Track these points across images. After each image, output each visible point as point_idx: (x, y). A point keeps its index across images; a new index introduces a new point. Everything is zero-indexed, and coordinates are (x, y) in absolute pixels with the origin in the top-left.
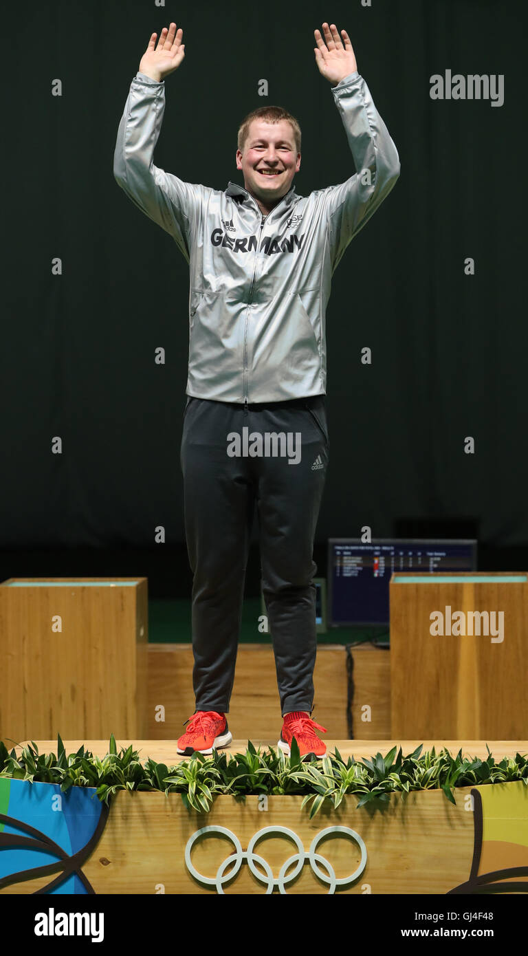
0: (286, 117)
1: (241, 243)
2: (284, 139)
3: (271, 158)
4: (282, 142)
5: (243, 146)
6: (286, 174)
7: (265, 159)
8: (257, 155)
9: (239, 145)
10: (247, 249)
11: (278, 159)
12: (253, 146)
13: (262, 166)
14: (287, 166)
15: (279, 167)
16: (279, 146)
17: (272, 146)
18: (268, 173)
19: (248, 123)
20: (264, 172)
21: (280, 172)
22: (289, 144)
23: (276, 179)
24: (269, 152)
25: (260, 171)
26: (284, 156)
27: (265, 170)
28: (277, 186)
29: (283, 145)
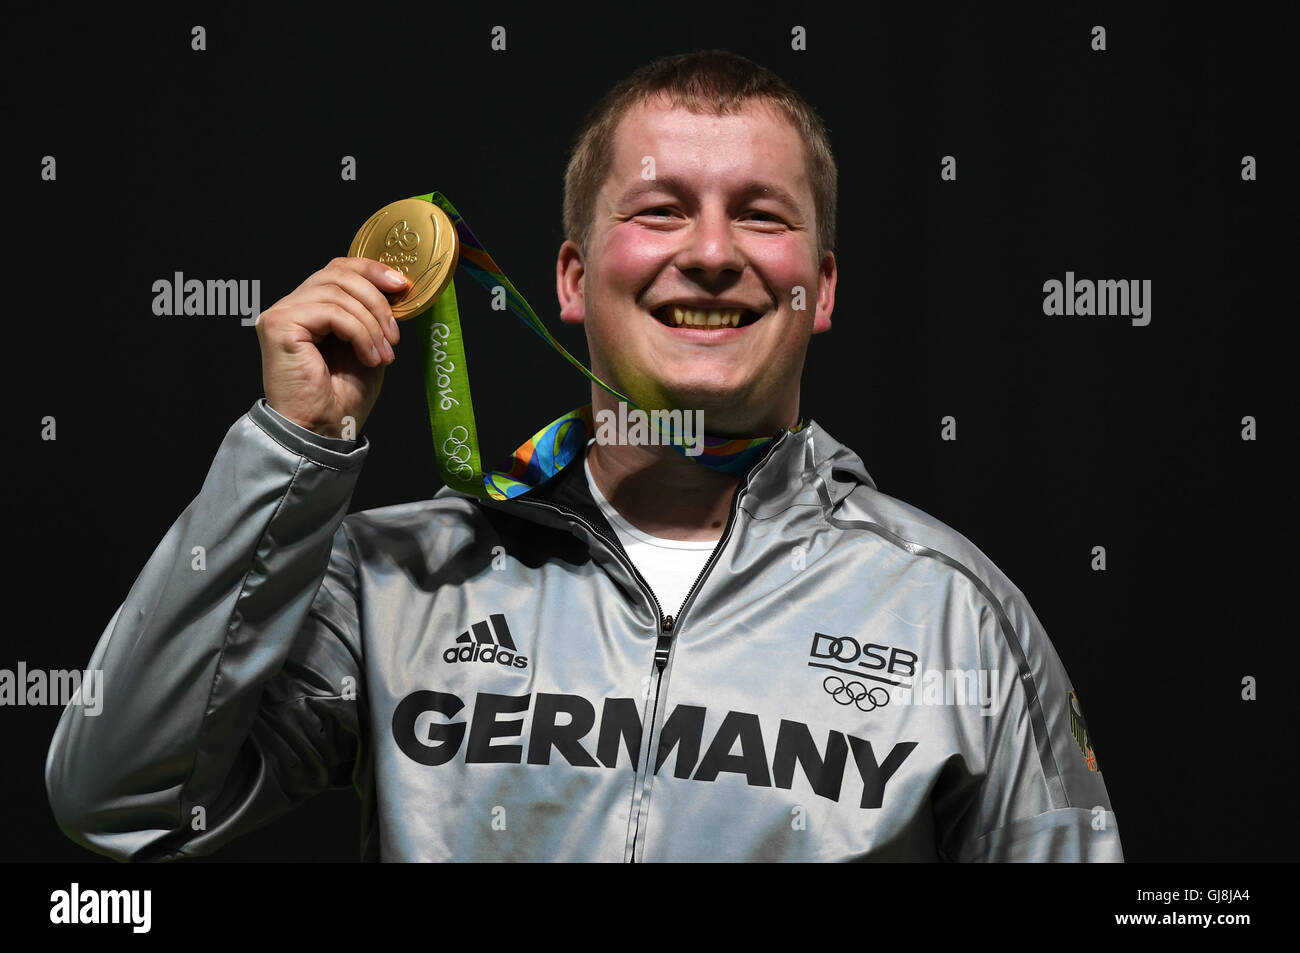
0: (768, 89)
1: (563, 719)
2: (765, 178)
3: (712, 252)
4: (755, 190)
5: (585, 217)
6: (772, 325)
7: (683, 259)
8: (647, 247)
9: (567, 221)
10: (593, 754)
11: (741, 261)
12: (630, 208)
13: (671, 288)
14: (777, 292)
15: (746, 292)
16: (743, 203)
17: (712, 206)
18: (698, 319)
19: (607, 121)
20: (679, 315)
21: (749, 316)
22: (784, 200)
23: (733, 347)
24: (699, 230)
25: (663, 314)
26: (767, 249)
27: (684, 305)
28: (739, 376)
29: (762, 204)
